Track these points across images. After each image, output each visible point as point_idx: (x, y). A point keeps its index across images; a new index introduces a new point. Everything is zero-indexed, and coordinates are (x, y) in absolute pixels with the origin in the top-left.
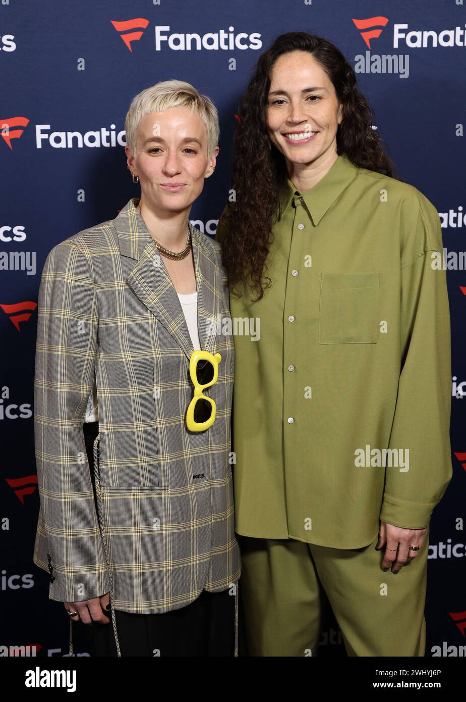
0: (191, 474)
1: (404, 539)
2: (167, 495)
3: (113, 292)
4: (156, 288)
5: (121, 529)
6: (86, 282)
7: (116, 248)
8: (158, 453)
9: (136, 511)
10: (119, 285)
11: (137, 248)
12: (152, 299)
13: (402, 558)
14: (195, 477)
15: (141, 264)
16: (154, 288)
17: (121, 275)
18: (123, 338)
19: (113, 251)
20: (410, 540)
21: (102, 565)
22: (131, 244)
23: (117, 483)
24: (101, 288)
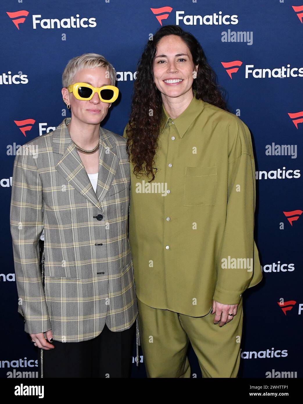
0: (96, 272)
1: (225, 310)
2: (79, 283)
3: (49, 173)
4: (73, 170)
5: (55, 298)
6: (33, 168)
7: (51, 148)
8: (74, 260)
9: (63, 290)
10: (52, 169)
11: (63, 148)
12: (71, 177)
13: (224, 320)
14: (98, 273)
15: (65, 157)
16: (72, 170)
17: (53, 163)
18: (54, 198)
19: (49, 150)
20: (228, 310)
21: (46, 316)
22: (60, 145)
23: (53, 275)
24: (42, 171)
